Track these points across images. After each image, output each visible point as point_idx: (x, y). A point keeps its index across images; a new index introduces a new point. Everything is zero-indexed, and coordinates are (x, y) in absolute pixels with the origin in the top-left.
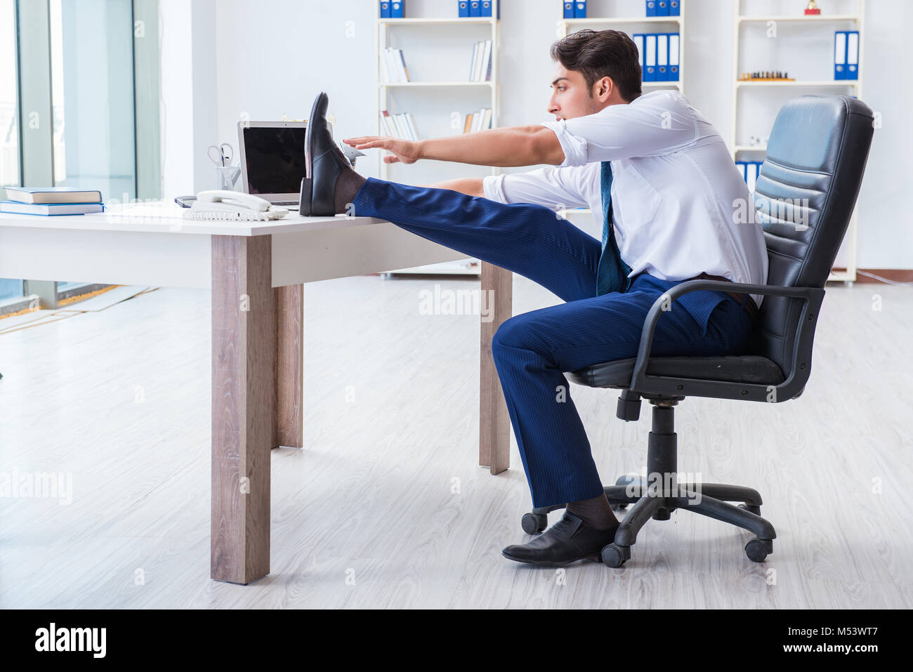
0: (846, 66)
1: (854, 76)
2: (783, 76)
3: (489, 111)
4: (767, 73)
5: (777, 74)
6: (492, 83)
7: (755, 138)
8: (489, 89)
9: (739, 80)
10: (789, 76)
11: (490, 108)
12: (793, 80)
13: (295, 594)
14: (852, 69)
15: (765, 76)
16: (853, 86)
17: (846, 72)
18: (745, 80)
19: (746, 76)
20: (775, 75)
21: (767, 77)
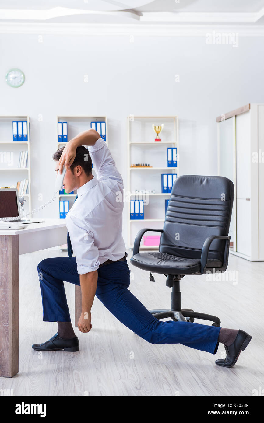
0: (172, 161)
1: (175, 165)
2: (148, 165)
3: (27, 181)
4: (142, 164)
5: (145, 164)
6: (28, 169)
7: (138, 190)
8: (27, 171)
9: (130, 167)
10: (150, 166)
11: (28, 179)
12: (152, 167)
13: (34, 379)
14: (175, 163)
15: (143, 165)
16: (174, 169)
17: (172, 164)
18: (133, 167)
19: (133, 166)
20: (145, 165)
21: (144, 166)
